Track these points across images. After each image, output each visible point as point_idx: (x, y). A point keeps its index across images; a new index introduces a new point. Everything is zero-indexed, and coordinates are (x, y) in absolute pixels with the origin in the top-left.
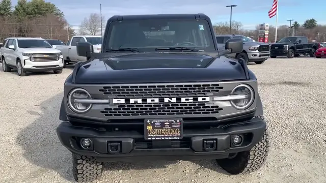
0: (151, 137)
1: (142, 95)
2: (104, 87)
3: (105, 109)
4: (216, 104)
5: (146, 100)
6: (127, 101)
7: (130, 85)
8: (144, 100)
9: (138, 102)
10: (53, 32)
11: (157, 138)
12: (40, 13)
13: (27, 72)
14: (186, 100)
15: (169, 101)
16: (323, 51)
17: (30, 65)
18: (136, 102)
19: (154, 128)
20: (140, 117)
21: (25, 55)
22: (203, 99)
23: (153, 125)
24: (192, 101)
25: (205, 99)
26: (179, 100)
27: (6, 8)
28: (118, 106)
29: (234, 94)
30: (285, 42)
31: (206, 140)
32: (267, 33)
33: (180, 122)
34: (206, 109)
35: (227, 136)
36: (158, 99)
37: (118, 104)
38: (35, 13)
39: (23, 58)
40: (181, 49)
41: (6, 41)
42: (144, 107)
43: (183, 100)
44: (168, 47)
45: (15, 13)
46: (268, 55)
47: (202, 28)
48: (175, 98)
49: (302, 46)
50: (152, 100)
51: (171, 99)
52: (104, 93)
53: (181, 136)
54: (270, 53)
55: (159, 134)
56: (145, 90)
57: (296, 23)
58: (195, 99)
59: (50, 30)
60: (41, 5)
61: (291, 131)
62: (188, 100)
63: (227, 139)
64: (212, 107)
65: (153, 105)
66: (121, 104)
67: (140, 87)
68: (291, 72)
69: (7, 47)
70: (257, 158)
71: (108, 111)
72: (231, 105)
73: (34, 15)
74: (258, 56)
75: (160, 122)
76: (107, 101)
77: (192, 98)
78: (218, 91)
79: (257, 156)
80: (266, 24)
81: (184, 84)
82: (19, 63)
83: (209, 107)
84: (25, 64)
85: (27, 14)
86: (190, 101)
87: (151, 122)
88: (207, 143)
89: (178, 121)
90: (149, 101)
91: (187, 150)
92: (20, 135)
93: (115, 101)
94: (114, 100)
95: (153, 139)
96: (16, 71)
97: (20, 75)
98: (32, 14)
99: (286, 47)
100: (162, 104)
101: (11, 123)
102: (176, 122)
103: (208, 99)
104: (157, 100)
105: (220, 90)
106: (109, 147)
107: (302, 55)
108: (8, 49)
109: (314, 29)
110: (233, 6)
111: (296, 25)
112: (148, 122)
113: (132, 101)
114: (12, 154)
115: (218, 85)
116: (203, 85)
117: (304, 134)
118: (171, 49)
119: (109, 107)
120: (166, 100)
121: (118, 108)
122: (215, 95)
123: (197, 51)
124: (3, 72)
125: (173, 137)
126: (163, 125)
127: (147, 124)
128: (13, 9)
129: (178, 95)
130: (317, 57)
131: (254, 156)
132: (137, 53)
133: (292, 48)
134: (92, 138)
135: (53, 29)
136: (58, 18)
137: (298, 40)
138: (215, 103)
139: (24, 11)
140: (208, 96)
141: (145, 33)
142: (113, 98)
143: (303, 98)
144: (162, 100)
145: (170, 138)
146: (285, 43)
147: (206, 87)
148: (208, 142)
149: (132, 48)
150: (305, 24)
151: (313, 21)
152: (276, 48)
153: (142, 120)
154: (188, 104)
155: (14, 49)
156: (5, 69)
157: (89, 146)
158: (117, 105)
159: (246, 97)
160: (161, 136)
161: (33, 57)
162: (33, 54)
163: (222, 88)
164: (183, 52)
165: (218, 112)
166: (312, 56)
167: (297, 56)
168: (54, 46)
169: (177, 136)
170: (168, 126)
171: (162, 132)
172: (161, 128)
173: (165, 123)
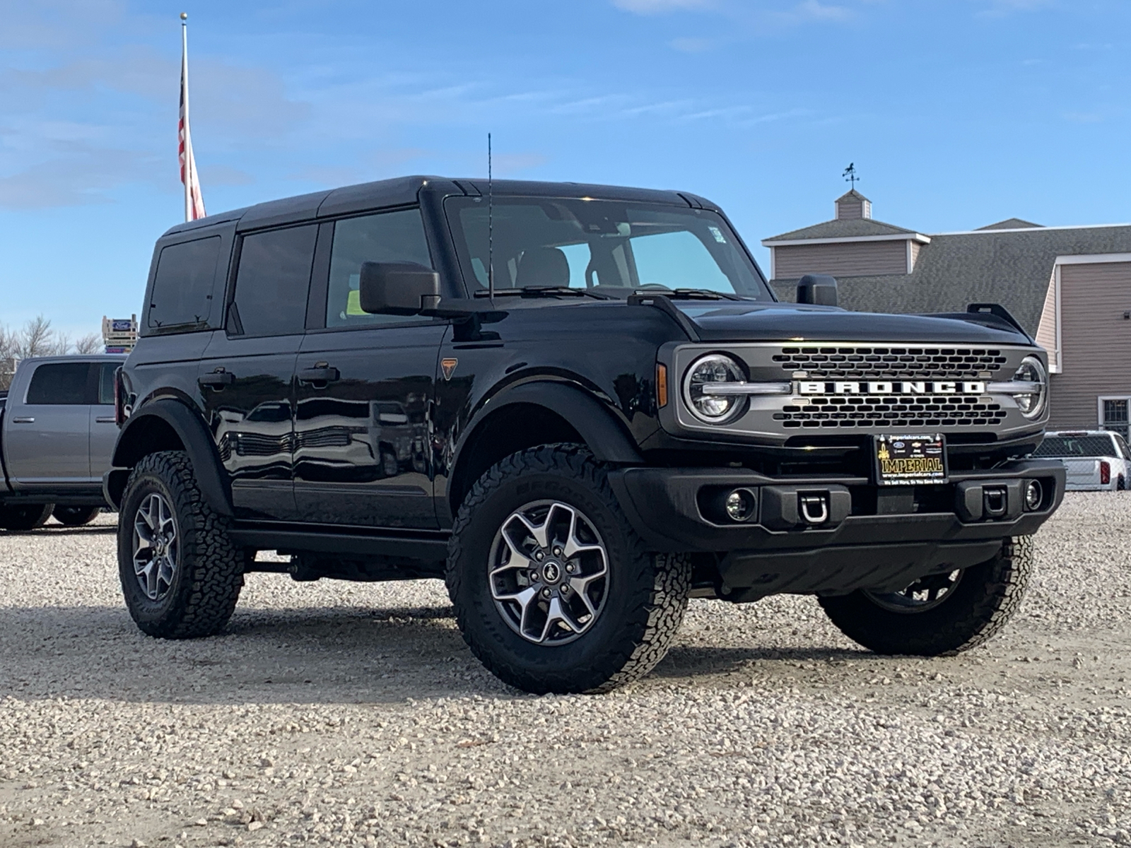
0: (889, 479)
1: (858, 374)
2: (786, 350)
3: (785, 408)
4: (996, 400)
5: (867, 386)
6: (830, 387)
7: (837, 345)
8: (864, 387)
9: (853, 392)
11: (901, 482)
14: (943, 387)
15: (912, 390)
19: (892, 456)
20: (858, 430)
22: (972, 387)
23: (891, 448)
24: (953, 391)
25: (976, 387)
26: (929, 387)
28: (813, 401)
31: (987, 489)
33: (942, 441)
34: (967, 412)
35: (1020, 480)
36: (890, 384)
37: (811, 395)
42: (865, 404)
43: (937, 387)
48: (922, 384)
50: (879, 387)
51: (915, 385)
52: (785, 366)
53: (944, 477)
55: (904, 472)
56: (867, 358)
62: (946, 387)
64: (989, 407)
65: (881, 398)
67: (858, 351)
71: (792, 414)
72: (1017, 407)
75: (903, 441)
77: (953, 384)
78: (998, 367)
81: (939, 346)
83: (984, 406)
86: (949, 391)
87: (886, 441)
88: (989, 497)
89: (937, 439)
90: (873, 388)
91: (950, 517)
93: (805, 387)
94: (803, 384)
95: (893, 483)
100: (899, 398)
102: (934, 441)
103: (981, 387)
104: (888, 387)
105: (1001, 365)
106: (804, 507)
112: (882, 439)
115: (998, 352)
116: (974, 352)
119: (793, 404)
120: (906, 387)
121: (811, 404)
122: (993, 379)
125: (929, 478)
126: (909, 448)
127: (880, 446)
129: (926, 374)
134: (757, 487)
138: (994, 397)
142: (798, 380)
144: (897, 387)
145: (925, 482)
147: (978, 357)
148: (991, 493)
154: (947, 398)
158: (810, 398)
160: (906, 475)
163: (1004, 360)
165: (999, 421)
169: (938, 478)
170: (919, 451)
171: (908, 465)
172: (906, 455)
173: (914, 445)
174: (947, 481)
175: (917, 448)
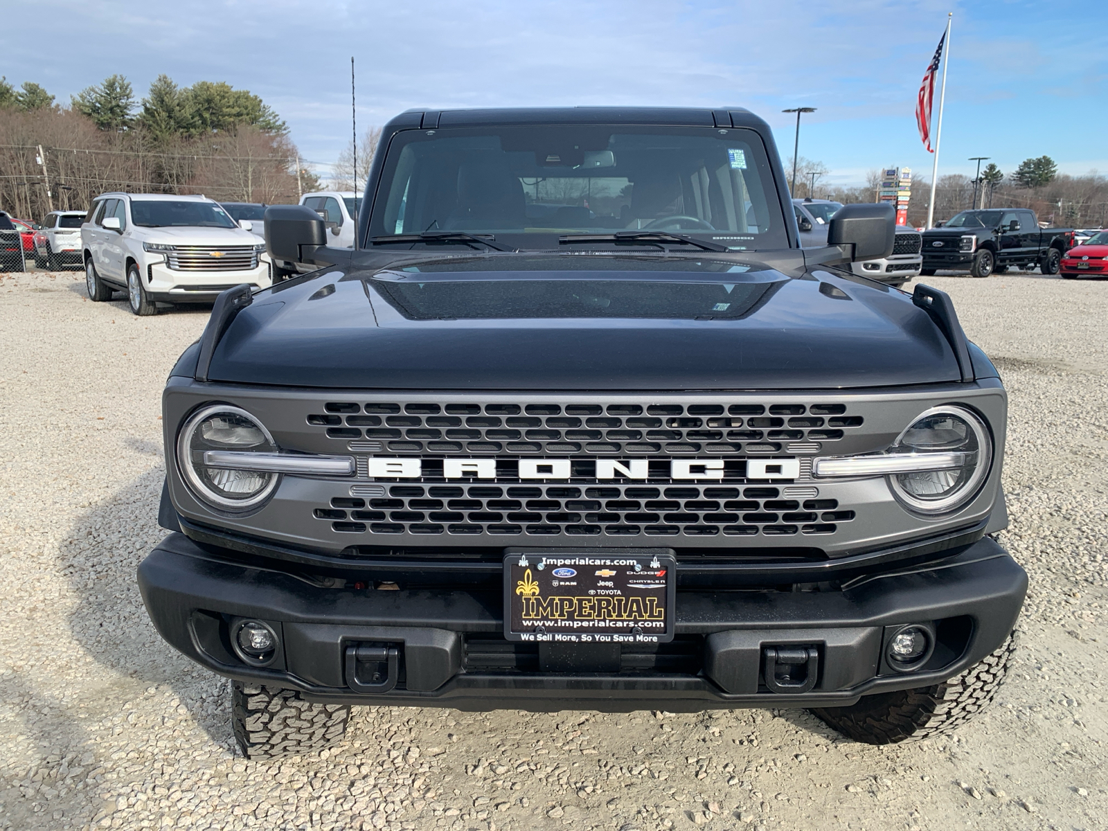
0: (534, 630)
1: (499, 445)
2: (331, 406)
3: (335, 501)
4: (827, 491)
5: (515, 466)
6: (432, 466)
7: (442, 399)
8: (507, 467)
9: (481, 475)
10: (257, 181)
11: (558, 637)
12: (215, 125)
13: (159, 305)
14: (694, 469)
15: (617, 472)
16: (1085, 258)
17: (166, 281)
18: (469, 476)
19: (547, 591)
20: (487, 538)
21: (150, 248)
22: (770, 469)
23: (544, 578)
24: (720, 475)
25: (777, 469)
26: (660, 468)
27: (118, 106)
28: (393, 490)
29: (905, 448)
30: (964, 225)
31: (777, 647)
32: (904, 196)
33: (664, 567)
34: (781, 513)
35: (868, 630)
36: (568, 463)
37: (393, 480)
38: (204, 122)
39: (144, 259)
40: (658, 241)
41: (97, 203)
42: (506, 497)
43: (680, 469)
44: (610, 232)
45: (142, 123)
46: (915, 266)
47: (739, 160)
48: (645, 463)
49: (1016, 241)
50: (541, 469)
51: (627, 465)
52: (331, 431)
53: (665, 630)
54: (920, 260)
55: (571, 618)
56: (509, 421)
57: (992, 167)
58: (736, 468)
59: (246, 176)
60: (223, 97)
61: (1038, 547)
62: (701, 469)
63: (865, 643)
64: (808, 504)
65: (544, 487)
66: (403, 480)
67: (491, 407)
68: (990, 322)
69: (99, 222)
70: (971, 696)
71: (349, 510)
72: (891, 498)
73: (201, 130)
74: (884, 267)
75: (574, 566)
76: (343, 465)
78: (839, 434)
79: (970, 689)
80: (902, 170)
81: (686, 400)
82: (133, 276)
83: (795, 504)
84: (150, 278)
85: (179, 125)
86: (709, 475)
87: (533, 566)
88: (777, 661)
89: (655, 564)
90: (527, 469)
91: (689, 686)
92: (84, 532)
93: (378, 467)
94: (373, 462)
95: (540, 637)
96: (126, 299)
97: (138, 313)
98: (194, 127)
99: (970, 241)
100: (583, 487)
101: (66, 483)
102: (647, 567)
103: (791, 468)
104: (562, 469)
105: (847, 430)
106: (351, 666)
107: (1015, 269)
108: (101, 229)
109: (1047, 189)
110: (805, 110)
111: (992, 175)
112: (523, 563)
113: (453, 468)
114: (34, 610)
115: (841, 408)
116: (776, 408)
117: (1086, 559)
118: (621, 240)
119: (351, 494)
120: (605, 469)
121: (389, 496)
122: (824, 452)
123: (723, 249)
124: (89, 301)
125: (630, 631)
126: (586, 577)
127: (519, 574)
128: (136, 112)
129: (658, 446)
130: (1067, 276)
131: (960, 689)
132: (487, 253)
133: (986, 245)
134: (280, 623)
135: (254, 171)
136: (272, 139)
137: (1006, 221)
138: (821, 485)
139: (170, 117)
140: (792, 457)
141: (528, 185)
142: (367, 455)
143: (1050, 418)
144: (584, 468)
145: (616, 638)
146: (963, 229)
147: (786, 417)
148: (782, 655)
149: (469, 232)
150: (1021, 174)
151: (1044, 164)
152: (936, 244)
153: (496, 554)
154: (702, 488)
155: (119, 231)
156: (93, 293)
157: (269, 653)
158: (389, 485)
159: (957, 459)
161: (178, 258)
162: (175, 248)
163: (857, 421)
164: (667, 254)
165: (832, 528)
166: (1047, 271)
167: (999, 270)
168: (245, 224)
169: (646, 631)
170: (610, 584)
171: (581, 608)
172: (581, 590)
173: (598, 573)
174: (669, 638)
175: (605, 579)
